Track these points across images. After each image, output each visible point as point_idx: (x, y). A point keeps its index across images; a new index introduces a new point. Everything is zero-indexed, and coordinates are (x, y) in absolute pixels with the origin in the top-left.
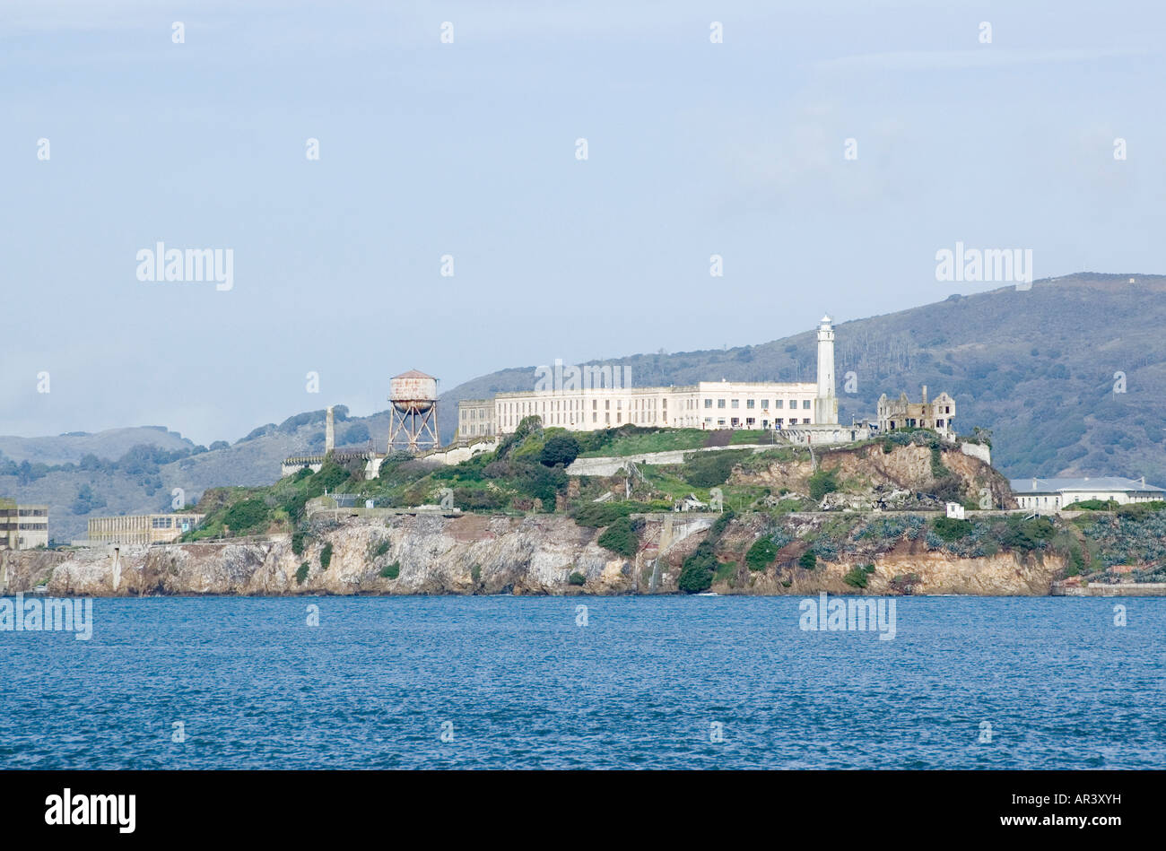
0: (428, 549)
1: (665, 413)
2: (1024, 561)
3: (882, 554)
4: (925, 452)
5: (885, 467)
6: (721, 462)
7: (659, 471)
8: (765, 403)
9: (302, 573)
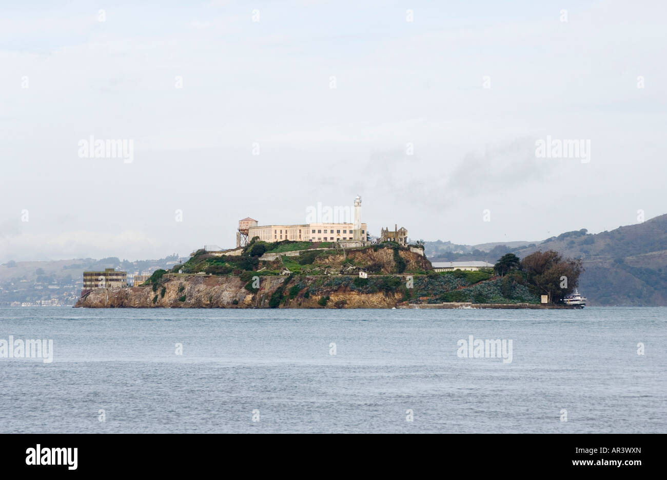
0: (196, 290)
1: (300, 235)
2: (387, 295)
3: (333, 292)
4: (391, 251)
5: (374, 257)
6: (311, 255)
7: (290, 259)
8: (338, 232)
9: (155, 299)
